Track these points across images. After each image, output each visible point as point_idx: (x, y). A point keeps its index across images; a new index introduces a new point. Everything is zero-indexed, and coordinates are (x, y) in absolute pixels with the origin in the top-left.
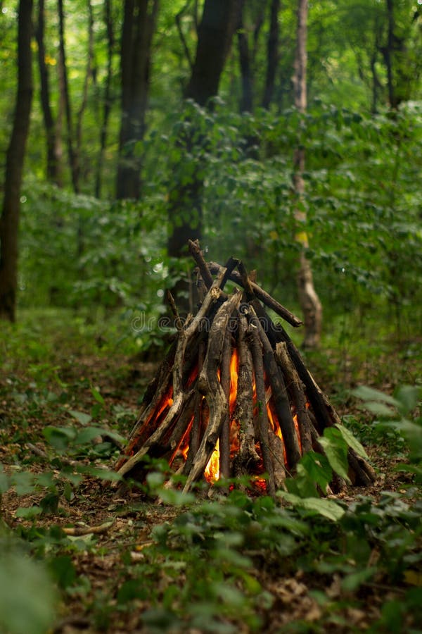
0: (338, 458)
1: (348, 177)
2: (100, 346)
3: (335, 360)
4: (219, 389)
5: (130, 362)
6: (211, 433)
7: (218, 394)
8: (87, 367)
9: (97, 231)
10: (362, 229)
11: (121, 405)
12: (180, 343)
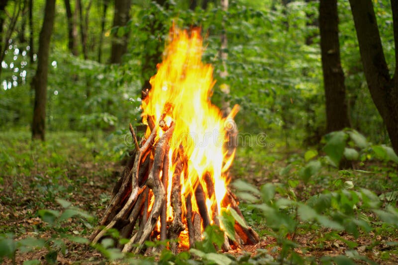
0: (229, 228)
1: (256, 50)
2: (95, 156)
3: (244, 165)
4: (160, 184)
5: (115, 166)
6: (155, 212)
7: (159, 188)
8: (87, 169)
9: (98, 84)
10: (261, 83)
11: (105, 193)
12: (137, 156)
